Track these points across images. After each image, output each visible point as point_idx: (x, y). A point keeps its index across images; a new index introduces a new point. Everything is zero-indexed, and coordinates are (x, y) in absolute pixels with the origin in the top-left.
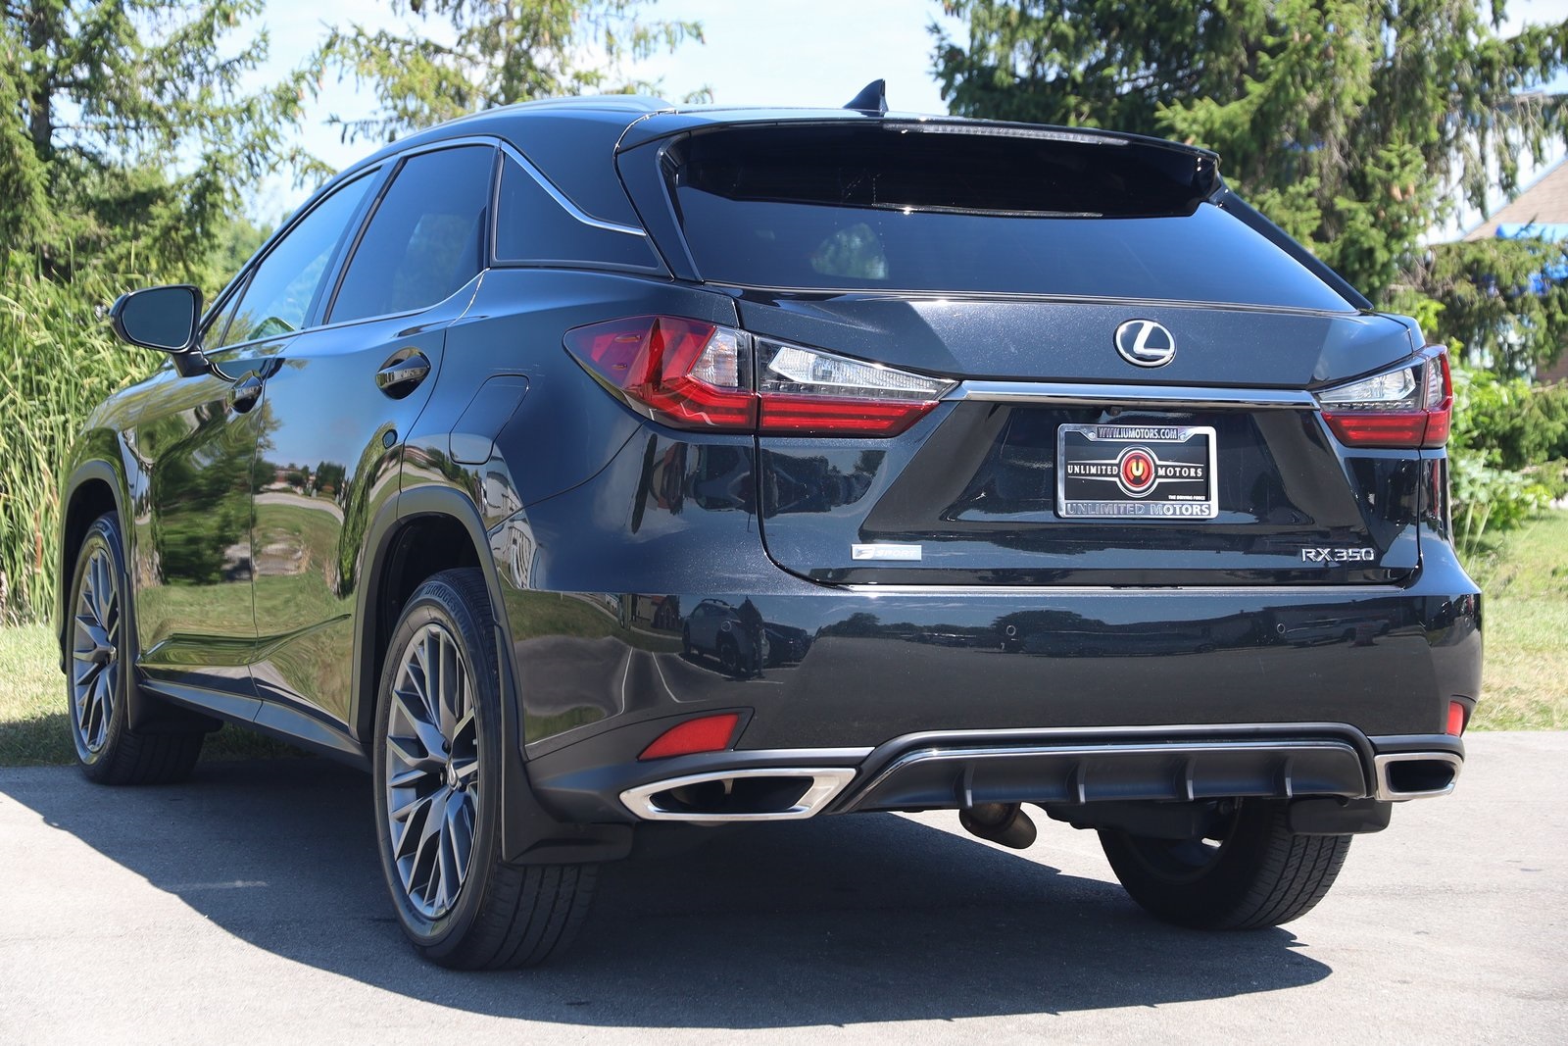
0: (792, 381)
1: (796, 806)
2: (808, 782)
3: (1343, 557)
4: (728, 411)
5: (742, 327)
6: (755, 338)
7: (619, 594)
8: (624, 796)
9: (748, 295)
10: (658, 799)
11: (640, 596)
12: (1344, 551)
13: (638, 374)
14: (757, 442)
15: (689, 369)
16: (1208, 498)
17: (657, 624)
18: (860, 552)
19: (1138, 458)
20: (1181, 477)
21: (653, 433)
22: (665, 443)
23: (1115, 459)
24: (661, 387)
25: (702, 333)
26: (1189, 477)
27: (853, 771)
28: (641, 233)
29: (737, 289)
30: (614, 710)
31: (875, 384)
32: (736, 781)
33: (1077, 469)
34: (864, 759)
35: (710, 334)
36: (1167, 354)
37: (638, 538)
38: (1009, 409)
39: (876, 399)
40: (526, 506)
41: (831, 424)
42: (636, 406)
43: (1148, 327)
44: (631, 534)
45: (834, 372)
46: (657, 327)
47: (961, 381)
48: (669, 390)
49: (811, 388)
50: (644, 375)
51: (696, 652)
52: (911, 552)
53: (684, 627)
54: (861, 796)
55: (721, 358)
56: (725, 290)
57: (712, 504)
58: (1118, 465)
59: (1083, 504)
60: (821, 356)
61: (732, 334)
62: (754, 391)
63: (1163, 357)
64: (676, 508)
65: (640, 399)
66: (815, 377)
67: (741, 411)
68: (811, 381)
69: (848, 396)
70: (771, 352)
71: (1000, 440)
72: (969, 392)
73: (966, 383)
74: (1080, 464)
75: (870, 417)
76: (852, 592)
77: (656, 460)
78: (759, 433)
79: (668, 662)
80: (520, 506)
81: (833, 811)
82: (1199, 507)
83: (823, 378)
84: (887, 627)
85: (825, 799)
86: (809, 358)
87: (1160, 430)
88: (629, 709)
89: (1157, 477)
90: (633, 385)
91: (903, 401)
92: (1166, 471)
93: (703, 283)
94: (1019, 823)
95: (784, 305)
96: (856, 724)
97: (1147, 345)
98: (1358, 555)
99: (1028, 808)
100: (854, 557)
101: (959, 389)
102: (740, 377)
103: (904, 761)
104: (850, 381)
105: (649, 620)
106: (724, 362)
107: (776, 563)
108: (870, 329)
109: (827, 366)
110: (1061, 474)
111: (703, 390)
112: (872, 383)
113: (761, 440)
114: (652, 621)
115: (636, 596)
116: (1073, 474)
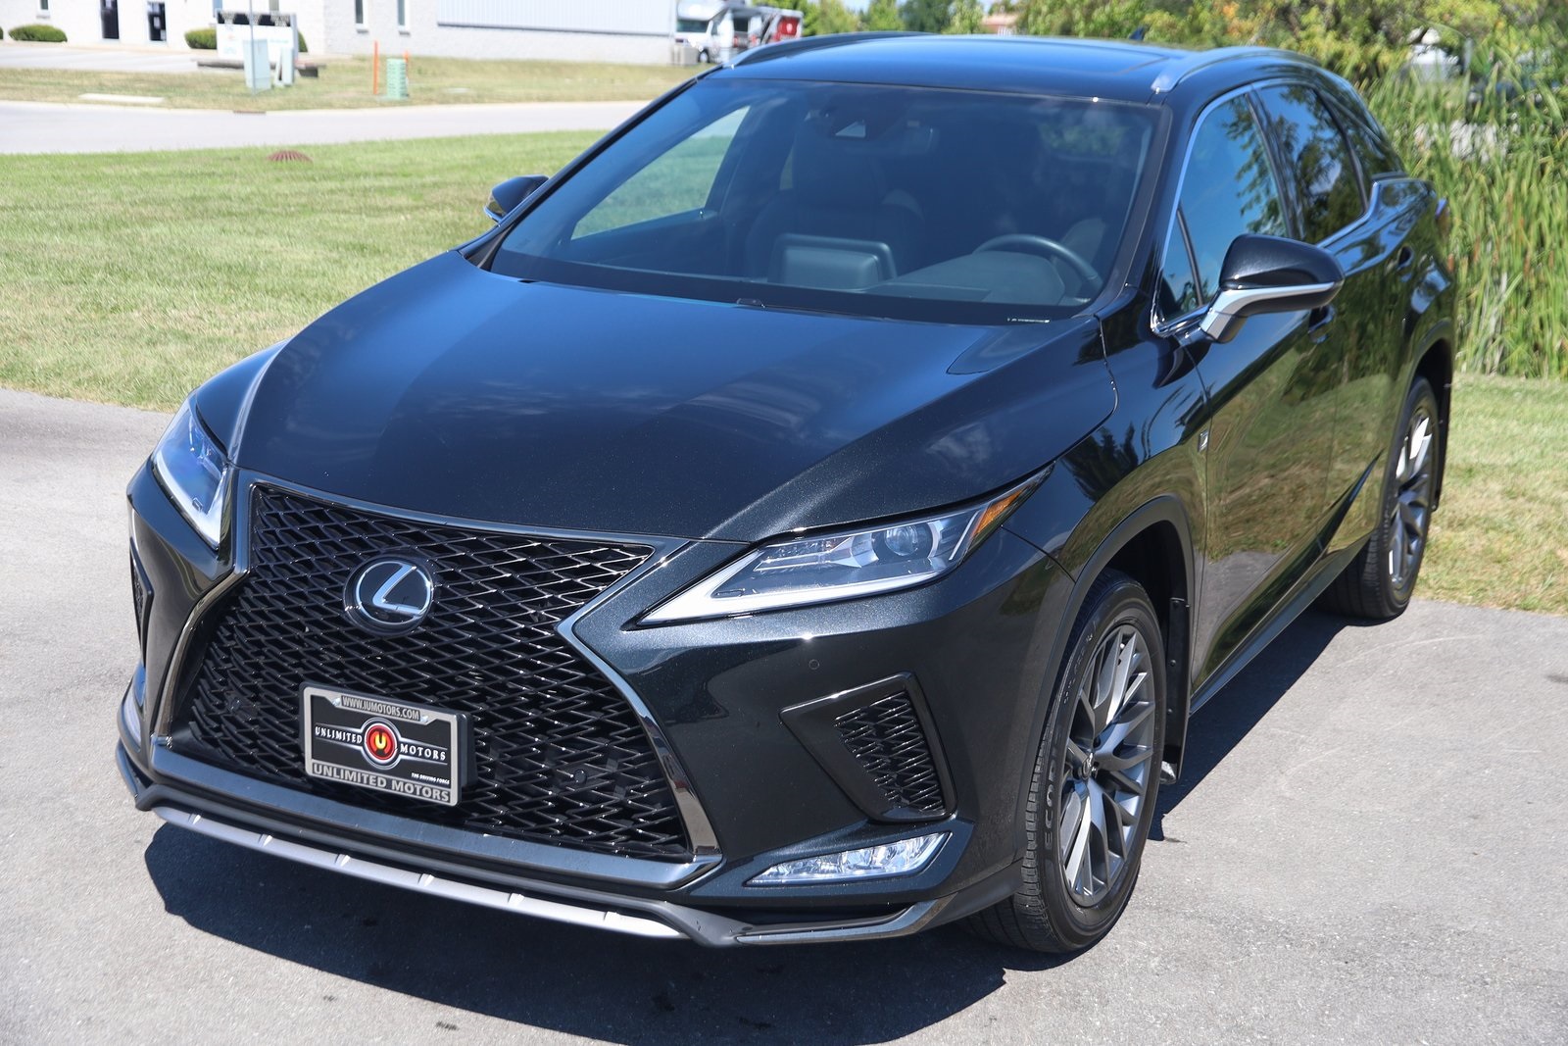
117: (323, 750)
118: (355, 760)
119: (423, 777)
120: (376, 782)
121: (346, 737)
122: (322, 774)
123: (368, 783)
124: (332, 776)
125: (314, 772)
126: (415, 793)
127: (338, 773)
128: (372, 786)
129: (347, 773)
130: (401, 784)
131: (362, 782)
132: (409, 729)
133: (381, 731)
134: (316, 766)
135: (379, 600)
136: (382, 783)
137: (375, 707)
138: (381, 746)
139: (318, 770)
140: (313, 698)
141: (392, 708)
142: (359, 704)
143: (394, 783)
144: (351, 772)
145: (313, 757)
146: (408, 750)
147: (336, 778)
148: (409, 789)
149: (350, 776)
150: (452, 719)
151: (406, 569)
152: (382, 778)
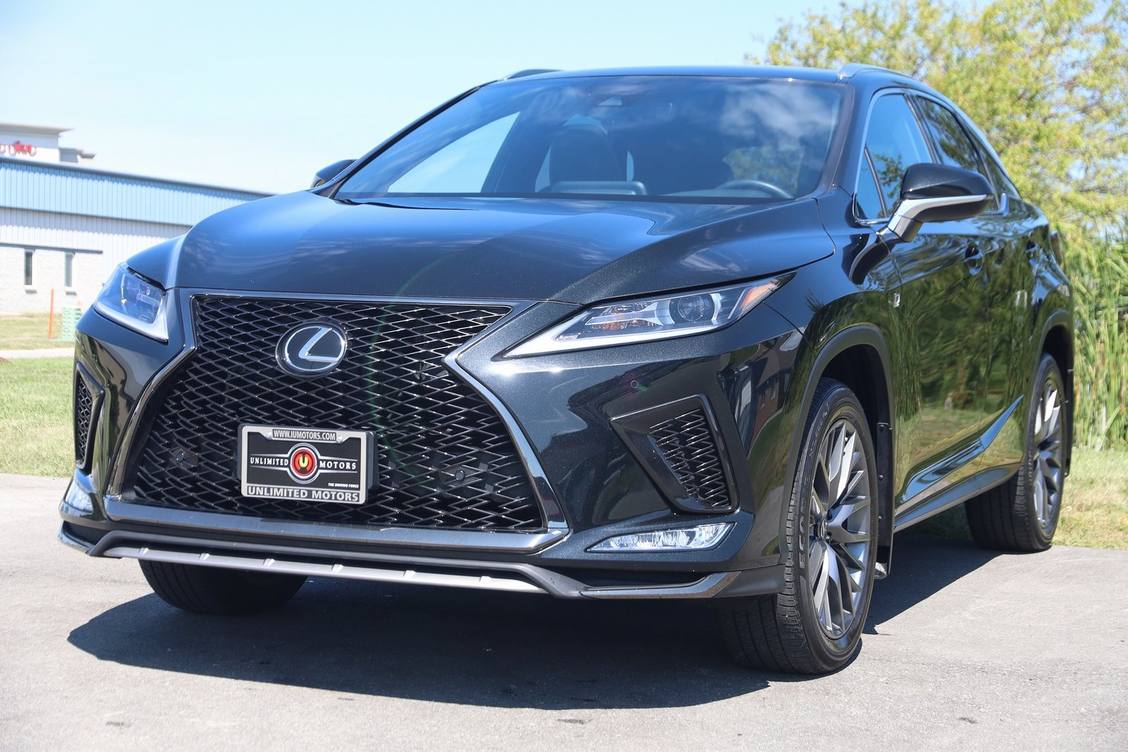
117: (257, 475)
118: (283, 479)
119: (337, 485)
120: (300, 494)
121: (276, 462)
122: (255, 494)
123: (293, 496)
124: (264, 495)
125: (248, 494)
126: (330, 498)
127: (269, 492)
128: (296, 498)
129: (276, 490)
130: (320, 493)
131: (288, 496)
132: (325, 449)
133: (304, 453)
134: (250, 488)
135: (304, 354)
136: (304, 494)
137: (300, 435)
138: (303, 465)
139: (252, 491)
140: (249, 434)
141: (314, 434)
142: (287, 434)
143: (314, 493)
144: (279, 489)
145: (248, 482)
146: (326, 464)
147: (267, 496)
148: (326, 495)
149: (278, 492)
150: (362, 435)
151: (324, 331)
152: (304, 490)
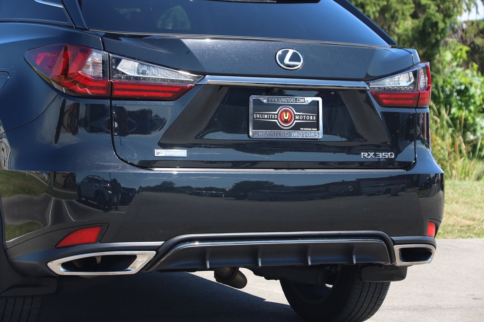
0: (127, 75)
1: (129, 268)
2: (134, 257)
3: (380, 156)
4: (98, 88)
5: (104, 50)
6: (110, 55)
7: (48, 172)
8: (50, 264)
9: (107, 35)
10: (65, 265)
11: (57, 173)
12: (381, 154)
13: (57, 70)
14: (111, 103)
15: (80, 69)
16: (318, 130)
17: (65, 186)
18: (158, 153)
19: (286, 111)
20: (306, 120)
21: (64, 98)
22: (69, 103)
23: (276, 111)
24: (68, 77)
25: (86, 53)
26: (310, 120)
27: (155, 252)
28: (61, 6)
29: (103, 32)
30: (45, 224)
31: (166, 77)
32: (103, 257)
33: (258, 116)
34: (160, 247)
35: (89, 53)
36: (299, 64)
37: (58, 146)
38: (227, 88)
39: (166, 83)
40: (6, 131)
41: (145, 94)
42: (56, 86)
43: (291, 52)
44: (54, 144)
45: (147, 71)
46: (66, 49)
47: (205, 75)
48: (71, 79)
49: (136, 78)
50: (61, 71)
51: (84, 199)
52: (181, 153)
53: (78, 188)
54: (158, 263)
55: (95, 64)
56: (98, 33)
57: (93, 130)
58: (277, 114)
59: (261, 132)
60: (141, 64)
61: (99, 53)
62: (110, 79)
63: (297, 66)
64: (75, 132)
65: (59, 83)
66: (138, 73)
67: (103, 88)
68: (136, 75)
69: (153, 82)
70: (118, 61)
71: (223, 102)
72: (209, 80)
73: (207, 76)
74: (260, 114)
75: (163, 92)
76: (154, 171)
77: (65, 110)
78: (111, 99)
79: (70, 204)
80: (4, 131)
81: (146, 270)
82: (314, 133)
83: (142, 74)
84: (178, 188)
85: (142, 265)
86: (136, 64)
87: (296, 99)
88: (52, 224)
89: (295, 120)
90: (56, 76)
91: (178, 84)
92: (299, 117)
93: (88, 30)
94: (239, 277)
95: (124, 40)
96: (161, 231)
97: (290, 60)
98: (387, 155)
99: (242, 270)
100: (156, 155)
101: (204, 80)
102: (103, 73)
103: (179, 247)
104: (154, 75)
105: (61, 184)
106: (97, 66)
107: (119, 158)
108: (162, 51)
109: (145, 68)
110: (251, 118)
111: (87, 79)
112: (165, 76)
113: (113, 102)
114: (63, 185)
115: (56, 172)
116: (257, 118)
